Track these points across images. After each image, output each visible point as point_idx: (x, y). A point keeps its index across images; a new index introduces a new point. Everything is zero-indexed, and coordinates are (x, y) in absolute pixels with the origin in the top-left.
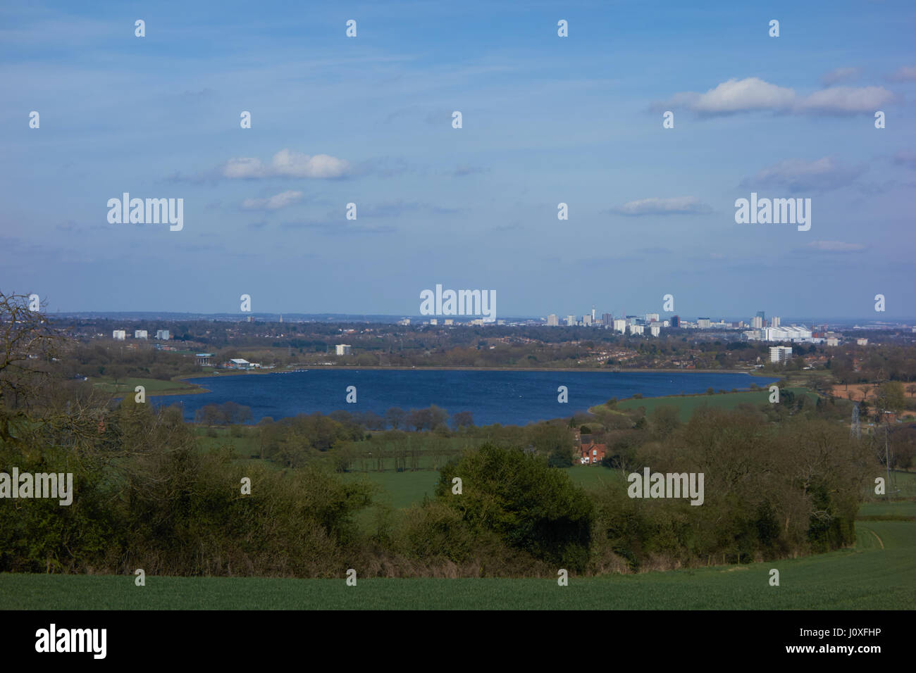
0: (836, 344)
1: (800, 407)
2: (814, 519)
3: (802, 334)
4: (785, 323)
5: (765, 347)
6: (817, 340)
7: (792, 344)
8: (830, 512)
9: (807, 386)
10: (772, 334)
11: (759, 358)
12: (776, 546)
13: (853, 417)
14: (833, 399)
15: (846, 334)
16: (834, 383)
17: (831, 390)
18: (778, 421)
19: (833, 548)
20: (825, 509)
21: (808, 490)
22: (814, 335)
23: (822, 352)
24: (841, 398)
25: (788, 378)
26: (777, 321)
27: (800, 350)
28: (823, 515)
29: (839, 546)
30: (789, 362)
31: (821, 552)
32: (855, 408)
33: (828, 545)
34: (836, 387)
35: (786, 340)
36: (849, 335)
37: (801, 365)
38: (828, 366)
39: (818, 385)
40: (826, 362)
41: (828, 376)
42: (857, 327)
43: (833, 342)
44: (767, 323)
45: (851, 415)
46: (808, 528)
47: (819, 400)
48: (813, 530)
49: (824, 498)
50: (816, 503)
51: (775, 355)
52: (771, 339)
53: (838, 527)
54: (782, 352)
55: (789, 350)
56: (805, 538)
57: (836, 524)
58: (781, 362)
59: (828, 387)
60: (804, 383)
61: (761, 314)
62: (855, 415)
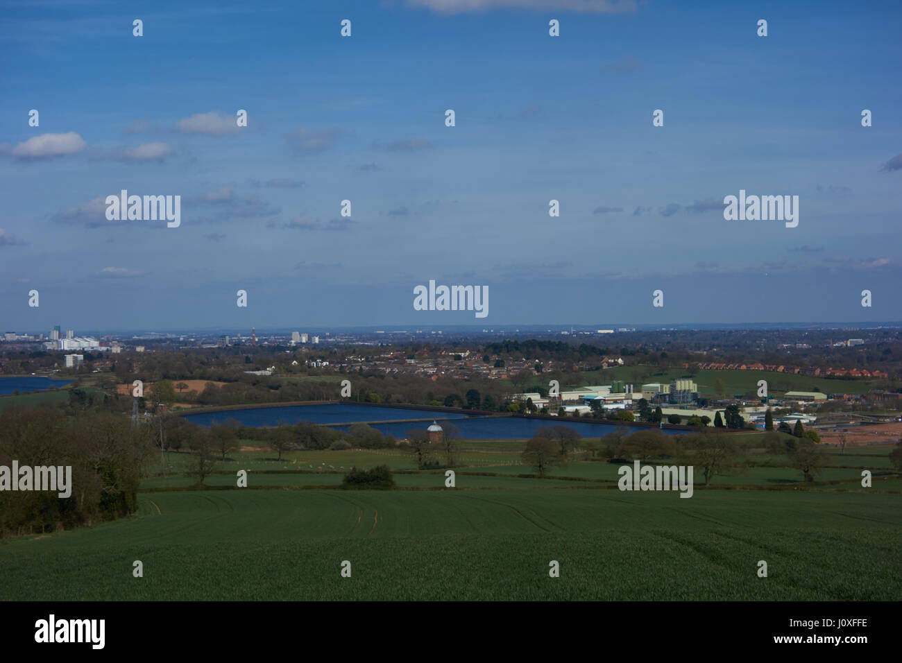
0: (119, 351)
1: (91, 403)
2: (104, 494)
3: (92, 344)
4: (78, 335)
5: (61, 355)
6: (104, 349)
7: (83, 352)
8: (116, 487)
9: (96, 385)
10: (67, 344)
11: (56, 364)
12: (74, 517)
13: (134, 410)
14: (117, 396)
15: (127, 343)
16: (118, 383)
17: (116, 388)
18: (72, 415)
19: (120, 516)
20: (112, 485)
21: (98, 469)
22: (101, 344)
23: (108, 358)
24: (123, 395)
25: (80, 380)
26: (71, 333)
27: (90, 356)
28: (111, 490)
29: (125, 514)
30: (81, 366)
31: (110, 520)
32: (136, 402)
33: (116, 514)
34: (119, 386)
35: (78, 349)
36: (130, 344)
37: (91, 369)
38: (113, 369)
39: (105, 385)
40: (111, 366)
41: (113, 377)
42: (135, 337)
43: (116, 350)
44: (62, 336)
45: (132, 409)
46: (100, 501)
47: (106, 397)
48: (103, 503)
49: (111, 475)
50: (105, 480)
51: (69, 361)
52: (66, 348)
53: (124, 499)
54: (75, 359)
55: (81, 357)
56: (97, 509)
57: (122, 496)
58: (74, 367)
59: (113, 386)
60: (93, 383)
61: (58, 328)
62: (135, 408)
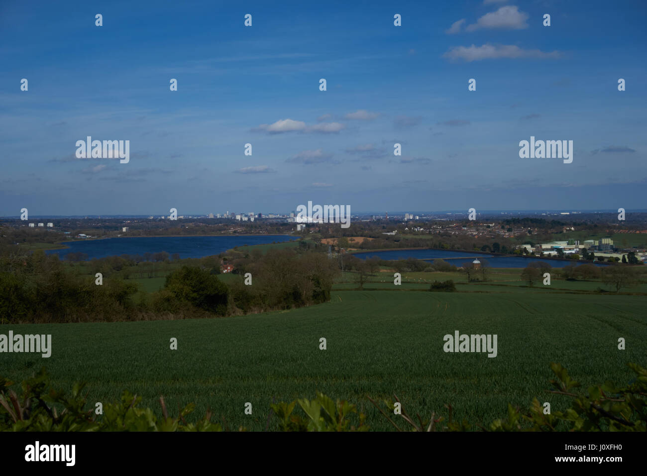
1: (309, 248)
2: (315, 291)
5: (295, 224)
8: (321, 288)
9: (312, 239)
11: (293, 229)
12: (300, 302)
14: (321, 244)
16: (322, 238)
17: (321, 241)
18: (300, 253)
19: (322, 302)
20: (318, 287)
21: (312, 279)
23: (317, 226)
24: (324, 244)
25: (304, 237)
27: (308, 225)
28: (318, 290)
29: (324, 301)
30: (304, 231)
31: (318, 304)
32: (330, 248)
33: (320, 301)
34: (322, 240)
37: (309, 231)
38: (319, 231)
39: (315, 239)
40: (318, 230)
41: (319, 235)
44: (296, 216)
45: (328, 250)
46: (312, 295)
47: (316, 245)
48: (314, 296)
49: (318, 283)
50: (315, 285)
51: (299, 228)
53: (324, 294)
54: (302, 226)
55: (304, 226)
56: (311, 298)
57: (323, 292)
58: (301, 230)
59: (320, 240)
60: (310, 238)
61: (293, 212)
62: (330, 250)
